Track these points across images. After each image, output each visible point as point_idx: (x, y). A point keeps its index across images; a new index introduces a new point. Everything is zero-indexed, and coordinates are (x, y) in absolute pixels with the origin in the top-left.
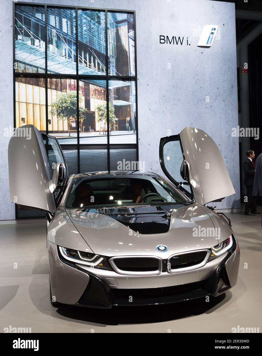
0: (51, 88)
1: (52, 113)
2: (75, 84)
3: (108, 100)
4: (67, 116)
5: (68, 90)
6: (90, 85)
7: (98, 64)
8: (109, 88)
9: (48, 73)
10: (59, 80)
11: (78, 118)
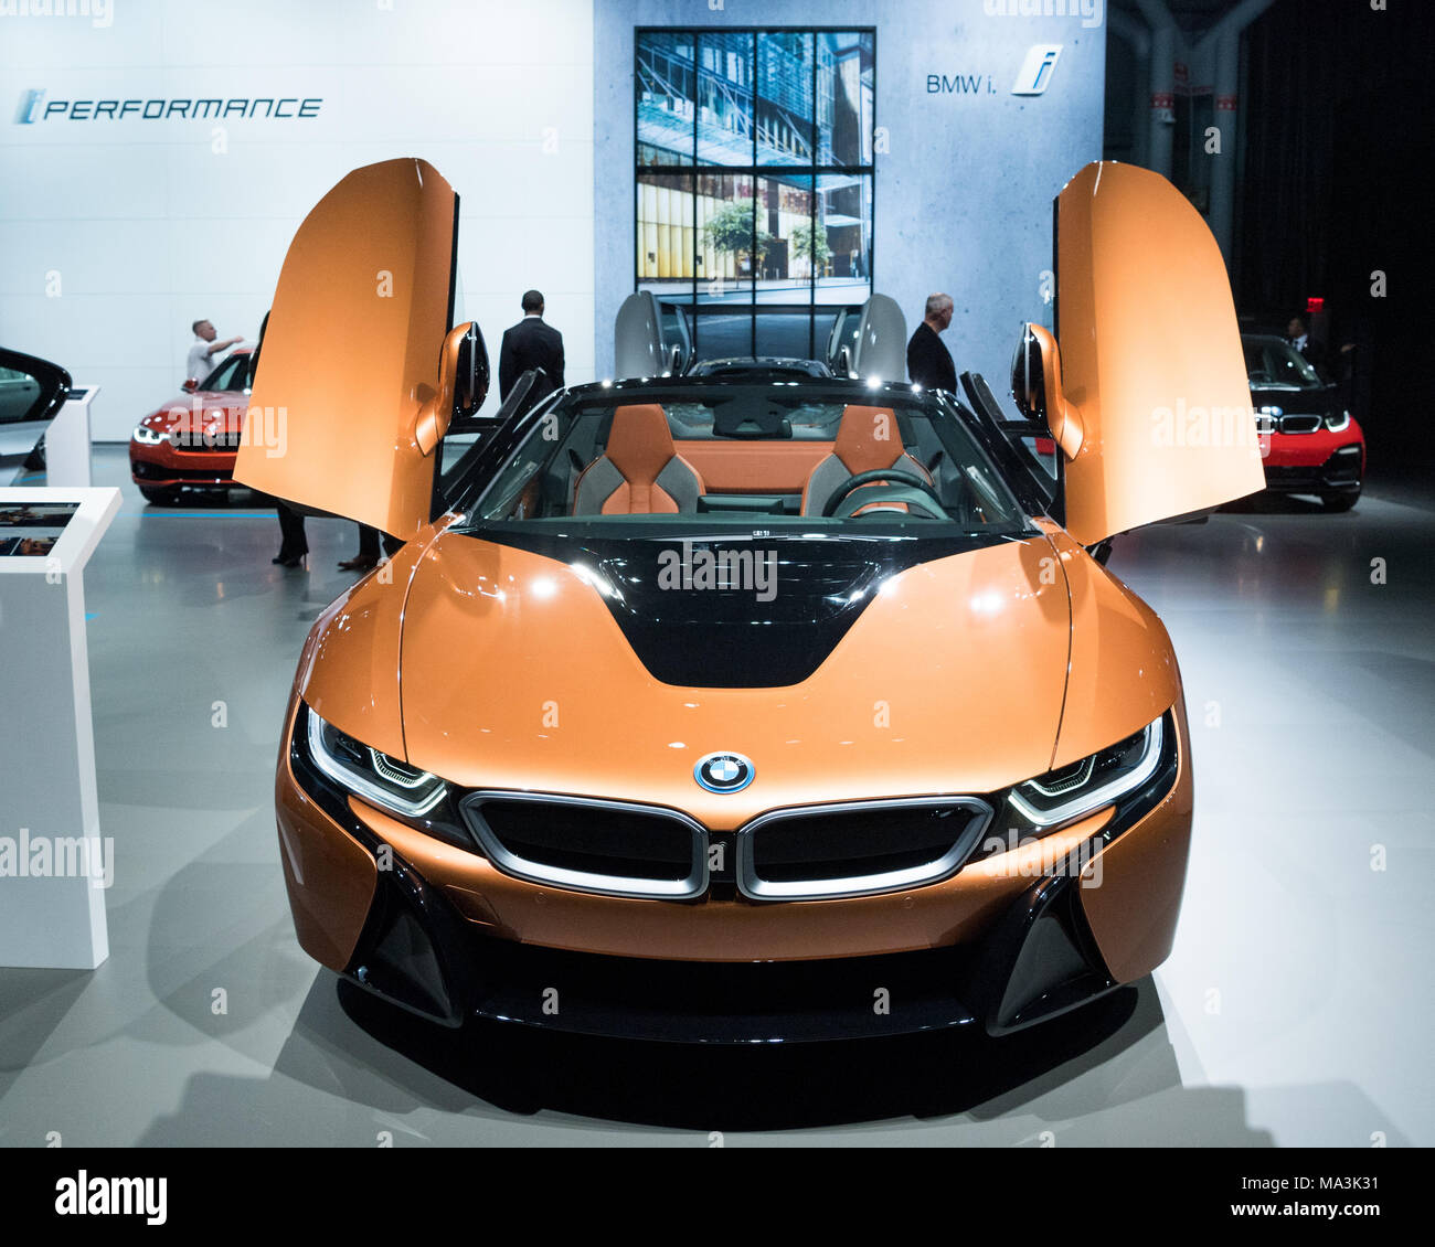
0: (703, 194)
1: (705, 242)
2: (749, 186)
3: (813, 216)
4: (733, 247)
5: (736, 197)
6: (781, 187)
7: (797, 142)
8: (817, 190)
9: (699, 164)
10: (718, 178)
11: (754, 253)
